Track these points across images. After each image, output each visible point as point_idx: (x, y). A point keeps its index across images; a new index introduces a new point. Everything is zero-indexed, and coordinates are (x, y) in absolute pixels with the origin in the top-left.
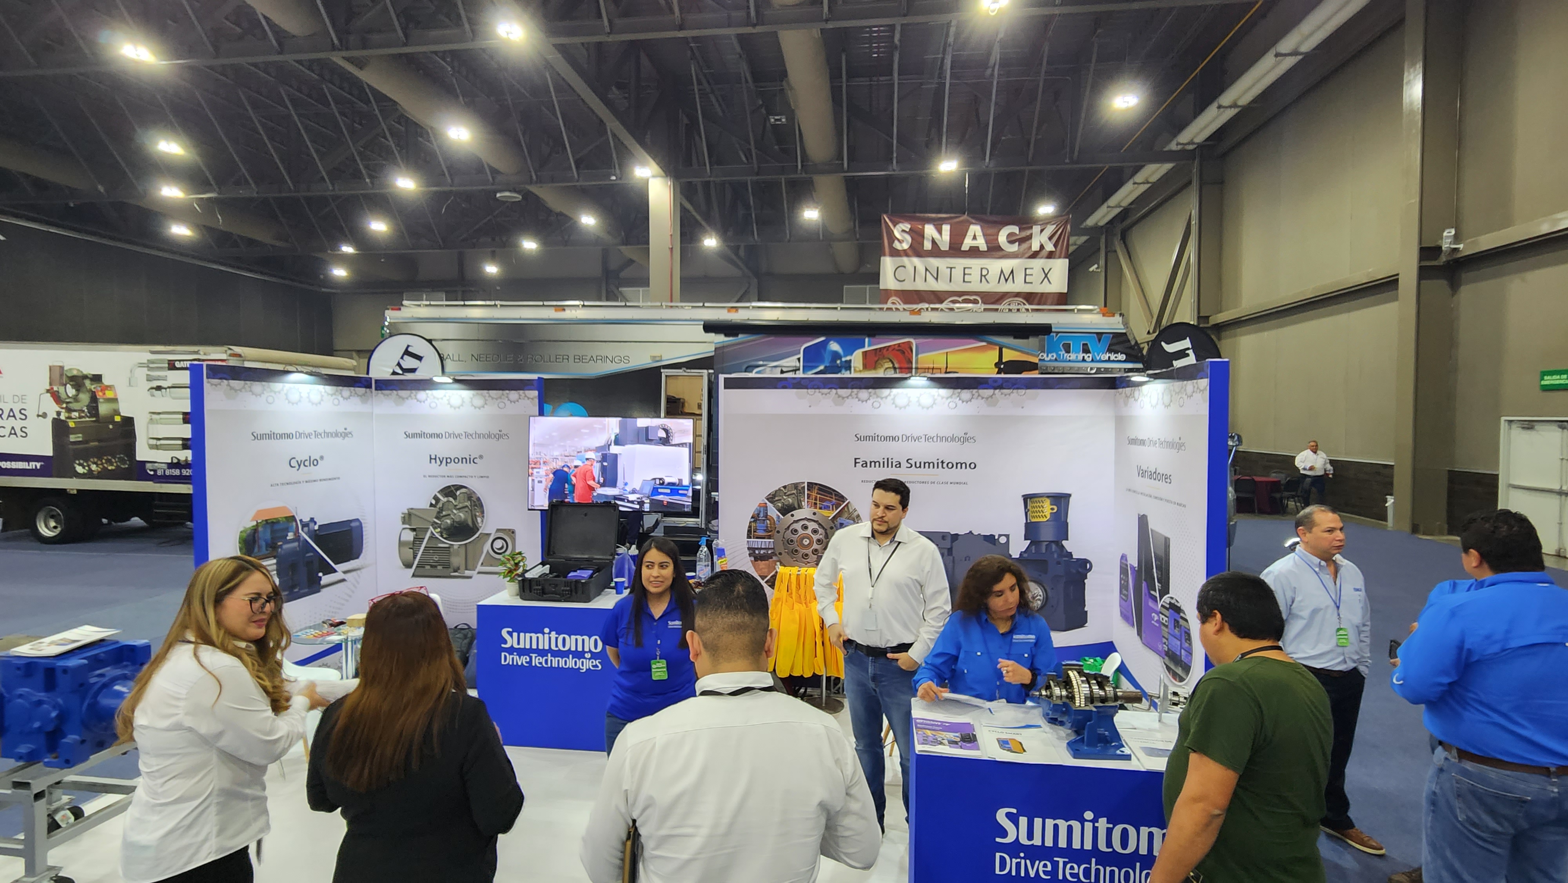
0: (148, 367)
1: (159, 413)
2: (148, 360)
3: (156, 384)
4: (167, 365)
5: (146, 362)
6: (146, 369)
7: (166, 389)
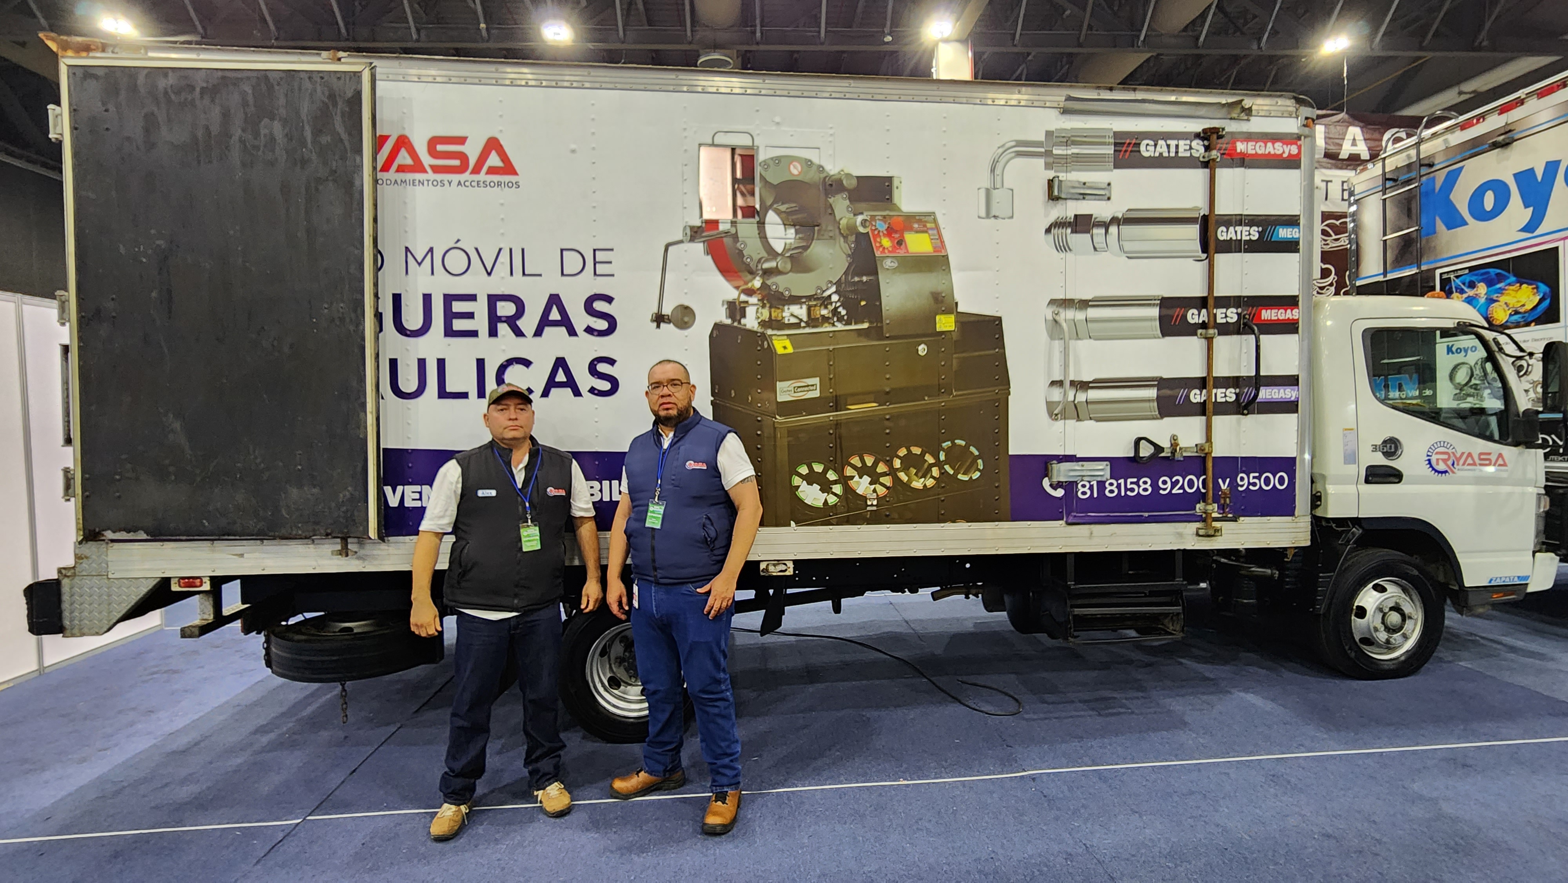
0: (1048, 154)
1: (1084, 304)
2: (1049, 134)
3: (1072, 209)
4: (1110, 150)
5: (1042, 137)
6: (1041, 162)
7: (1106, 226)
